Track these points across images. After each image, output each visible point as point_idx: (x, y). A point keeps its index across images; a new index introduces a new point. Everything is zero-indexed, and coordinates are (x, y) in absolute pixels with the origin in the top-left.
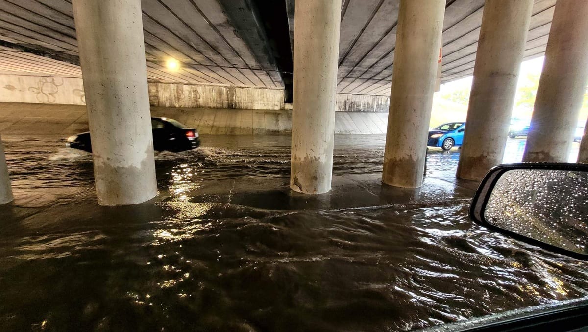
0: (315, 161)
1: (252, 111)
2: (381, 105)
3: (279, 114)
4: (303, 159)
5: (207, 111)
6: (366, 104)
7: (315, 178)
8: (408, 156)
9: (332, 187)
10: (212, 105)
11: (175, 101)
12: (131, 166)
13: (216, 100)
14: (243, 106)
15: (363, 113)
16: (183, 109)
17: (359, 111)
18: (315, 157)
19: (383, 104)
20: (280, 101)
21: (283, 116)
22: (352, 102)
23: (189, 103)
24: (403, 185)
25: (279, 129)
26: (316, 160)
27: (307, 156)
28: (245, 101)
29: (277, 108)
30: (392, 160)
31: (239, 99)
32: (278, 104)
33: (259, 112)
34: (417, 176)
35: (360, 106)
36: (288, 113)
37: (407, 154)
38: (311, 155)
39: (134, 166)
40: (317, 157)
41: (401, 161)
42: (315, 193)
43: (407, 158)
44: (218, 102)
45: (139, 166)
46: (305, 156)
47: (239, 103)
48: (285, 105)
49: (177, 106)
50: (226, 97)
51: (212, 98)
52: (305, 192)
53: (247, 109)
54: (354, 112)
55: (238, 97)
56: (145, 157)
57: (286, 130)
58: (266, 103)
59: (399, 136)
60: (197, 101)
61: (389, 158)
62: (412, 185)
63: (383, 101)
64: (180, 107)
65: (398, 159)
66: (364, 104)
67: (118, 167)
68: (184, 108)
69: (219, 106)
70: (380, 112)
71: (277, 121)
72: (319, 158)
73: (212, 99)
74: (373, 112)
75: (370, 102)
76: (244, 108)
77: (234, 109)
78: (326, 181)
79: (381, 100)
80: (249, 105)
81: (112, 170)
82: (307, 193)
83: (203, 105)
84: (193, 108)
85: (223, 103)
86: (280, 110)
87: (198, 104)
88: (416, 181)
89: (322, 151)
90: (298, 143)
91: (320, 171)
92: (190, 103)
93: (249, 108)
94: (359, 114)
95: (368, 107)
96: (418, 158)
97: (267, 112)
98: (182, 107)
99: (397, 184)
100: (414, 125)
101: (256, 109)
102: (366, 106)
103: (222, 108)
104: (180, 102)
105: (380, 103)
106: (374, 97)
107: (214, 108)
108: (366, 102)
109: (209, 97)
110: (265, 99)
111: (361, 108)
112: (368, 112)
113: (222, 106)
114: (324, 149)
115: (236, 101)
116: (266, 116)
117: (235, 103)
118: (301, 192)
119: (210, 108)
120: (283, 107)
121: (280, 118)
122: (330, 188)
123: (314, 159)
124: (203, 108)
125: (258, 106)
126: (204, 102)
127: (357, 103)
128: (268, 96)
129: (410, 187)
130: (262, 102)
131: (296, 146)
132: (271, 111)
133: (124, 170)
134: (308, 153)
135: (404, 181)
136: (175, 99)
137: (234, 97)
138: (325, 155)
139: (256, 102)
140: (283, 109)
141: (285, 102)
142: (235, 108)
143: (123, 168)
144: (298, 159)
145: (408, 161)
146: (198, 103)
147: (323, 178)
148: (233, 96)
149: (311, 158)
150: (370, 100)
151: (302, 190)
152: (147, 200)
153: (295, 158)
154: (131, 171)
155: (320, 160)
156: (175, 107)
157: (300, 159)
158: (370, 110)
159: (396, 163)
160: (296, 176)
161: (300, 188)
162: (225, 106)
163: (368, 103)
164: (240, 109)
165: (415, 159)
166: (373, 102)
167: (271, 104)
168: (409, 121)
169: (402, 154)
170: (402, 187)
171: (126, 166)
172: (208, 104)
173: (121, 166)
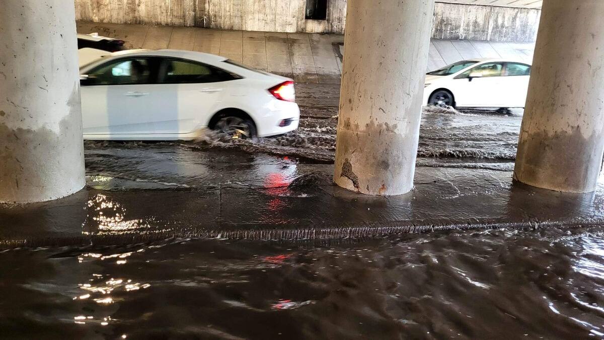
0: (386, 132)
1: (241, 34)
2: (503, 26)
3: (293, 42)
4: (362, 128)
5: (154, 31)
6: (471, 24)
7: (385, 165)
8: (572, 127)
9: (415, 184)
10: (163, 19)
11: (93, 10)
12: (44, 128)
13: (171, 10)
14: (225, 22)
15: (465, 44)
16: (107, 26)
17: (456, 39)
18: (386, 124)
19: (506, 24)
20: (297, 15)
21: (302, 46)
22: (442, 21)
23: (118, 14)
24: (560, 185)
25: (295, 72)
26: (388, 130)
27: (372, 122)
28: (228, 13)
29: (291, 29)
30: (538, 134)
31: (217, 8)
32: (294, 21)
33: (255, 36)
34: (590, 168)
35: (458, 27)
36: (312, 41)
37: (571, 124)
38: (380, 119)
39: (48, 128)
40: (391, 125)
41: (556, 136)
42: (383, 194)
43: (570, 132)
44: (175, 14)
45: (56, 129)
46: (368, 122)
47: (215, 16)
48: (306, 23)
49: (96, 19)
50: (192, 4)
51: (163, 4)
52: (363, 190)
53: (231, 30)
54: (445, 39)
55: (214, 5)
56: (68, 113)
57: (307, 74)
58: (270, 17)
59: (556, 86)
60: (134, 10)
61: (532, 131)
62: (577, 186)
63: (506, 19)
64: (102, 21)
65: (551, 134)
66: (468, 25)
67: (20, 130)
68: (110, 23)
69: (177, 21)
70: (500, 41)
71: (291, 54)
72: (395, 126)
73: (164, 7)
74: (486, 41)
75: (481, 21)
76: (226, 27)
77: (206, 28)
78: (404, 172)
79: (504, 17)
80: (237, 21)
81: (8, 136)
82: (367, 193)
83: (146, 20)
84: (126, 23)
85: (184, 16)
86: (297, 33)
87: (136, 17)
88: (585, 177)
89: (401, 113)
90: (356, 96)
91: (395, 153)
92: (122, 14)
93: (236, 28)
94: (456, 44)
95: (474, 31)
96: (594, 132)
97: (271, 37)
98: (105, 21)
99: (545, 182)
100: (590, 65)
101: (249, 29)
102: (471, 28)
103: (182, 27)
104: (101, 11)
105: (500, 22)
106: (488, 9)
107: (167, 25)
108: (472, 19)
109: (157, 3)
110: (268, 11)
111: (461, 32)
112: (474, 40)
113: (181, 21)
114: (406, 110)
115: (211, 13)
116: (270, 45)
117: (209, 17)
118: (356, 190)
119: (159, 25)
120: (303, 26)
121: (296, 49)
122: (412, 186)
123: (384, 127)
124: (146, 24)
125: (253, 24)
126: (148, 12)
127: (453, 23)
128: (273, 4)
129: (572, 191)
130: (261, 16)
131: (350, 101)
132: (278, 36)
133: (31, 136)
134: (374, 117)
135: (561, 179)
136: (92, 5)
137: (207, 5)
138: (406, 120)
139: (250, 17)
140: (302, 32)
141: (307, 18)
142: (208, 28)
143: (29, 131)
144: (353, 126)
145: (570, 137)
146: (136, 14)
147: (400, 165)
148: (205, 3)
149: (380, 126)
150: (479, 15)
151: (357, 187)
152: (70, 193)
153: (348, 125)
154: (44, 137)
155: (396, 131)
156: (92, 22)
157: (357, 126)
158: (478, 36)
159: (546, 143)
160: (347, 160)
161: (355, 183)
162: (189, 22)
163: (476, 22)
164: (219, 29)
165: (586, 134)
166: (487, 19)
167: (279, 20)
168: (579, 57)
169: (561, 124)
170: (556, 190)
171: (35, 128)
172: (155, 16)
173: (25, 128)
